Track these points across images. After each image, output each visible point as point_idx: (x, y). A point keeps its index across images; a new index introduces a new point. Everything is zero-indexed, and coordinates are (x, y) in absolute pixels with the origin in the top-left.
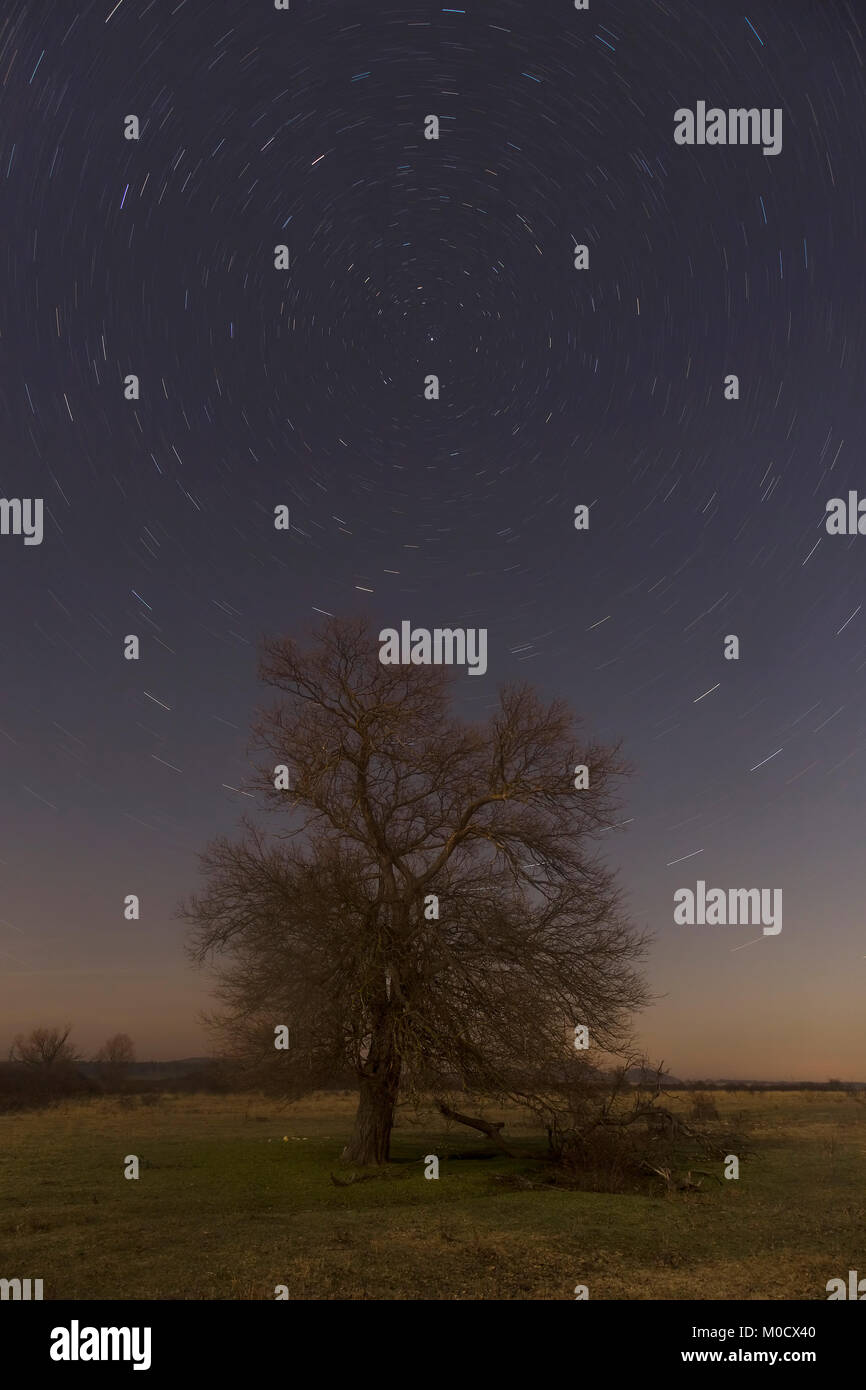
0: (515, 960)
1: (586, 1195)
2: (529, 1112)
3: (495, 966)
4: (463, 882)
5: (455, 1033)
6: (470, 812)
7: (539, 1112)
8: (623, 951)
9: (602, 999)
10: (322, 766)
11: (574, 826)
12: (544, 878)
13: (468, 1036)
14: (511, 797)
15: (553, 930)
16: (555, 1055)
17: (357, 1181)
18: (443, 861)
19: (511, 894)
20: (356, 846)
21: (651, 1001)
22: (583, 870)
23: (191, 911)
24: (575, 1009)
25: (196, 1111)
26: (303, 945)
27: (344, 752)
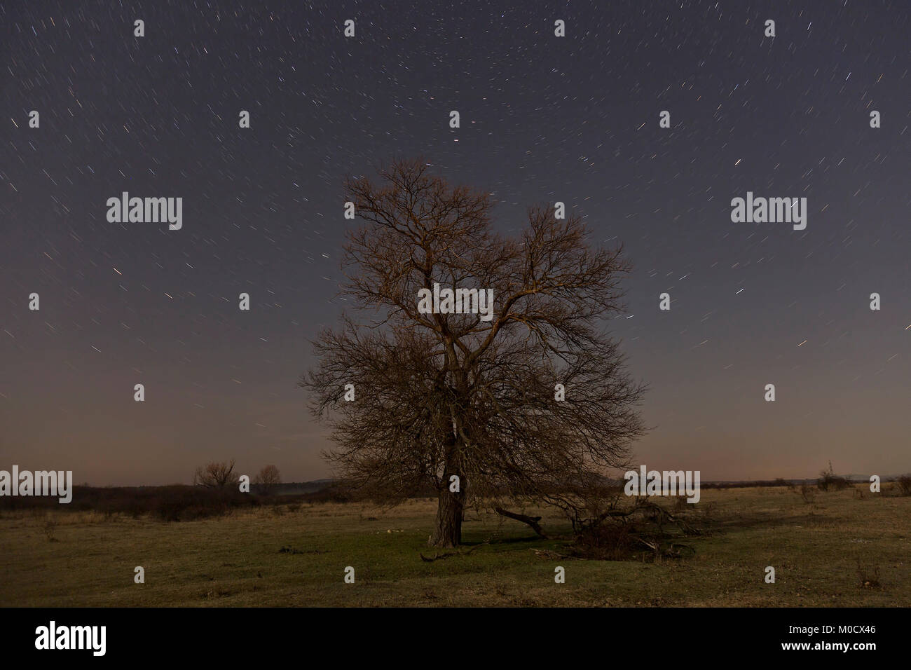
0: (546, 408)
1: (598, 562)
2: (558, 509)
3: (531, 412)
4: (507, 354)
5: (504, 458)
6: (509, 304)
7: (565, 509)
8: (624, 398)
9: (610, 432)
10: (398, 275)
11: (587, 311)
12: (566, 349)
13: (513, 461)
14: (540, 291)
15: (574, 385)
16: (576, 471)
17: (438, 558)
18: (491, 338)
19: (541, 362)
20: (427, 331)
21: (645, 432)
22: (595, 342)
23: (310, 381)
24: (590, 440)
25: (327, 515)
26: (392, 402)
27: (413, 264)
